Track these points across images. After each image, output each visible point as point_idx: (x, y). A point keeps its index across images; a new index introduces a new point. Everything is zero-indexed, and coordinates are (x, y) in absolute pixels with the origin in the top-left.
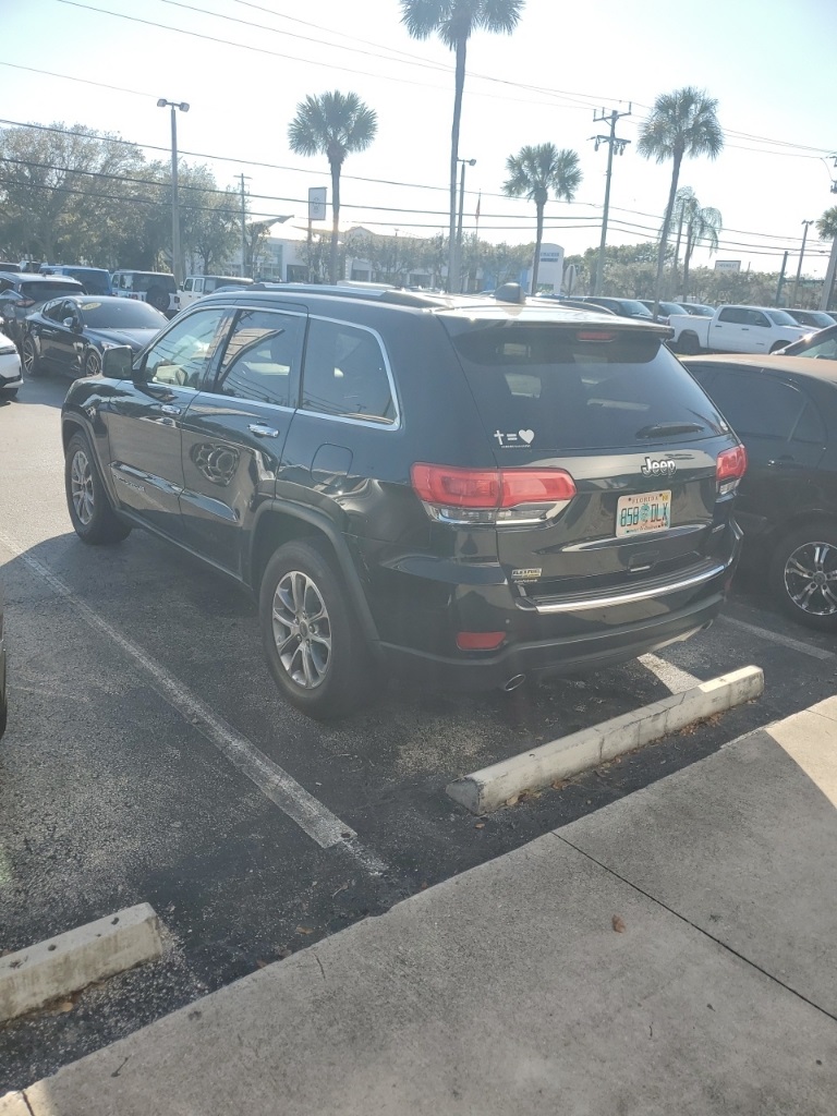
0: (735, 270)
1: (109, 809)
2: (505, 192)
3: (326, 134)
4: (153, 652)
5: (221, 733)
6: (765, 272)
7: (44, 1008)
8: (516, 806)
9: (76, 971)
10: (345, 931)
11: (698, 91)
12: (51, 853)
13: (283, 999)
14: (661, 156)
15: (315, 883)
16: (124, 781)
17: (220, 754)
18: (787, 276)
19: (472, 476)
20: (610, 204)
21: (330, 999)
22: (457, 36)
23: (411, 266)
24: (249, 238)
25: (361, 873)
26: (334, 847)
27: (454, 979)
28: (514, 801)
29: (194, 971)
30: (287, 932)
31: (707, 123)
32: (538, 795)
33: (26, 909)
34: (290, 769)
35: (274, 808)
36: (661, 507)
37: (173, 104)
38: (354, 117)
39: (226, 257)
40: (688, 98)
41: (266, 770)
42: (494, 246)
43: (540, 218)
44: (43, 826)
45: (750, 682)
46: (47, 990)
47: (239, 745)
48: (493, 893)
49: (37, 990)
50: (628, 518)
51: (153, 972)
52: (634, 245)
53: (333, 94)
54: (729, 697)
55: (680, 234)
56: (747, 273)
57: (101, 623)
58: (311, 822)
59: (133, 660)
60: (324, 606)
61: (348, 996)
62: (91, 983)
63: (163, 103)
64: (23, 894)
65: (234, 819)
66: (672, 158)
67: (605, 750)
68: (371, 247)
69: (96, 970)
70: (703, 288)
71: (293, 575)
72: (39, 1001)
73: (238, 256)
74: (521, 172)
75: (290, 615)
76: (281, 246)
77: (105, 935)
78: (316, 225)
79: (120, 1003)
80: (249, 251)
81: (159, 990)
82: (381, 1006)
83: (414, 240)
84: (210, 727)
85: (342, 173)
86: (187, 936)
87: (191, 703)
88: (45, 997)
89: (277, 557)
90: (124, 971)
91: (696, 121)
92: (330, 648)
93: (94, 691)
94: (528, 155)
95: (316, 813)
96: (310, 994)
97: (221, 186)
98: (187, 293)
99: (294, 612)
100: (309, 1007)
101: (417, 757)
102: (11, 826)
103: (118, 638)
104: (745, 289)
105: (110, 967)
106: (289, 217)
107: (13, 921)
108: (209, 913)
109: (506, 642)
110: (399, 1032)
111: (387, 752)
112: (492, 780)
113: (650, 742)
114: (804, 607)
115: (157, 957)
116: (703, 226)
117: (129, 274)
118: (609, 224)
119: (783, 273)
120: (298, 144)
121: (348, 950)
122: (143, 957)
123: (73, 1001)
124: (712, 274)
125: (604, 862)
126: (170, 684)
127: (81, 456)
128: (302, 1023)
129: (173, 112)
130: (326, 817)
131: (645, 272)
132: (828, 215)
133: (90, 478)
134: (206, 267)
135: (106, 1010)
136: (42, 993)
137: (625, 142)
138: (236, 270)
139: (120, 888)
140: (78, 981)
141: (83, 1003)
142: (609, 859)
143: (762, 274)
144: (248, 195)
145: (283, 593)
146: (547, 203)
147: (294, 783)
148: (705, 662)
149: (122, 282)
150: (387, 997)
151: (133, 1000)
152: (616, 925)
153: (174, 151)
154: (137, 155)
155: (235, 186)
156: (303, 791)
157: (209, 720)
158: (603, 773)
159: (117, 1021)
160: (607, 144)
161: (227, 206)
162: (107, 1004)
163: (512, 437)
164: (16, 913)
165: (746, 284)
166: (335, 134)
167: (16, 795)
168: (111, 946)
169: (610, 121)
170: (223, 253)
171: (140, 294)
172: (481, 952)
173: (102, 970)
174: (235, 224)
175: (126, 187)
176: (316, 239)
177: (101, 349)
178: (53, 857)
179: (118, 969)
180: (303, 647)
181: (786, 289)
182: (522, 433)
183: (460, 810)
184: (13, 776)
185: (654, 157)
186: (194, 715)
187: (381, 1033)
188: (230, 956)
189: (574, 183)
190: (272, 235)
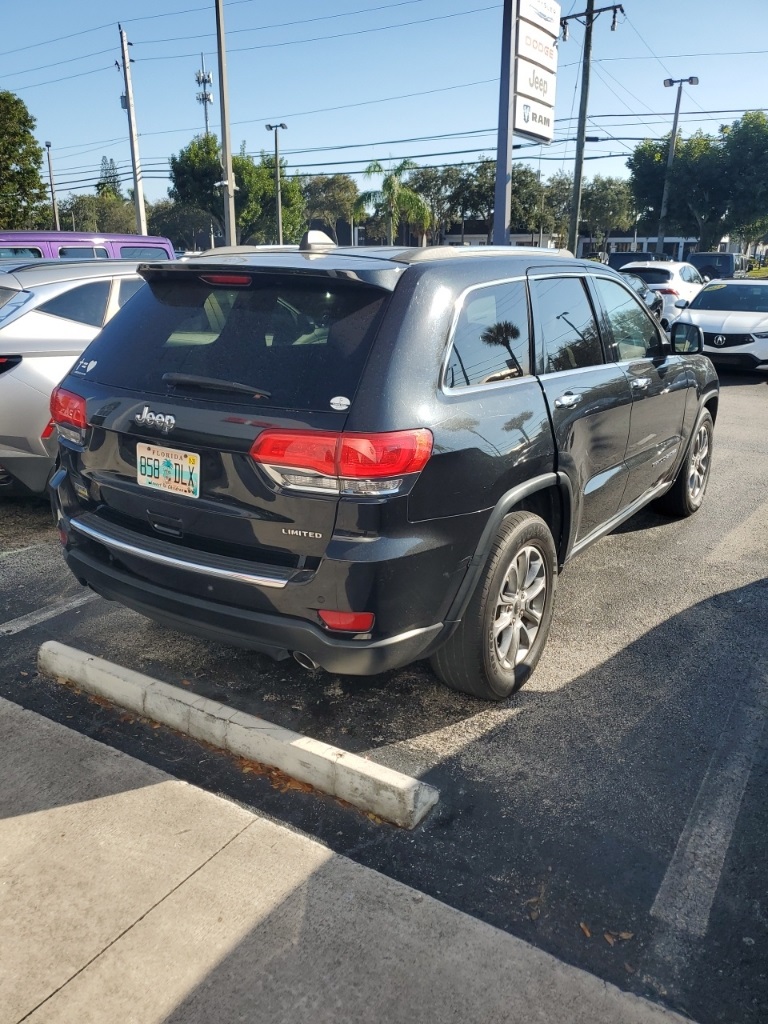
8: (58, 685)
28: (63, 682)
36: (185, 469)
50: (149, 469)
67: (148, 706)
112: (46, 649)
113: (205, 741)
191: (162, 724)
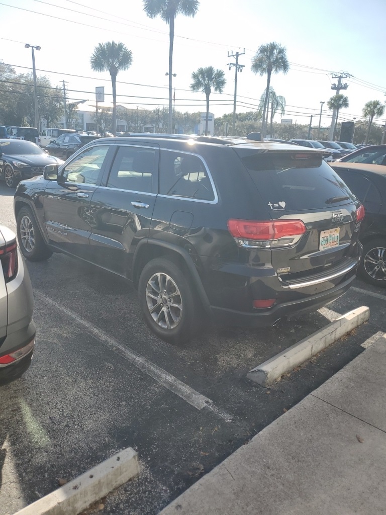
0: (290, 123)
1: (87, 398)
2: (191, 89)
3: (108, 62)
4: (81, 314)
5: (130, 355)
6: (302, 124)
7: (89, 509)
8: (281, 381)
9: (104, 487)
10: (234, 453)
11: (277, 44)
12: (65, 424)
13: (219, 494)
14: (262, 72)
15: (201, 428)
16: (90, 382)
17: (132, 365)
18: (312, 126)
19: (258, 224)
20: (237, 94)
21: (241, 491)
22: (170, 17)
23: (145, 123)
24: (68, 111)
25: (221, 421)
26: (204, 409)
27: (296, 475)
28: (279, 379)
29: (159, 480)
30: (196, 455)
31: (282, 58)
32: (289, 375)
33: (63, 455)
34: (170, 370)
35: (168, 391)
36: (336, 236)
37: (33, 47)
38: (121, 53)
39: (57, 120)
40: (273, 47)
41: (157, 371)
42: (183, 113)
43: (208, 101)
44: (56, 410)
45: (365, 314)
46: (91, 499)
47: (140, 360)
48: (296, 427)
49: (86, 499)
50: (324, 241)
51: (138, 483)
52: (245, 113)
53: (111, 43)
54: (357, 321)
55: (268, 108)
56: (295, 125)
57: (51, 301)
58: (189, 397)
59: (73, 319)
60: (177, 289)
61: (250, 489)
62: (110, 492)
63: (27, 46)
64: (58, 447)
65: (151, 398)
66: (267, 74)
67: (313, 351)
68: (126, 114)
69: (112, 485)
70: (276, 132)
71: (159, 274)
72: (87, 505)
73: (63, 119)
74: (199, 80)
75: (156, 294)
76: (83, 114)
77: (116, 467)
78: (100, 104)
79: (127, 501)
80: (68, 117)
81: (144, 492)
82: (267, 493)
83: (146, 111)
84: (122, 351)
85: (117, 80)
86: (147, 462)
87: (109, 339)
88: (90, 502)
89: (149, 265)
90: (124, 484)
91: (277, 57)
92: (181, 310)
93: (59, 336)
94: (201, 72)
95: (189, 392)
96: (231, 490)
97: (53, 85)
98: (44, 137)
99: (159, 292)
100: (233, 497)
101: (226, 360)
102: (41, 411)
103: (62, 308)
104: (295, 132)
105: (118, 483)
106: (86, 100)
107: (58, 462)
108: (155, 449)
109: (275, 304)
110: (282, 506)
111: (212, 359)
112: (271, 370)
113: (329, 345)
114: (374, 277)
115: (138, 475)
116: (278, 104)
117: (15, 128)
118: (237, 103)
119: (311, 124)
120: (95, 66)
121: (240, 464)
122: (131, 476)
123: (103, 503)
124: (280, 125)
125: (340, 407)
126: (96, 331)
127: (26, 218)
128: (233, 505)
129: (33, 50)
130: (195, 394)
131: (251, 125)
132: (332, 99)
133: (32, 229)
134: (48, 124)
135: (122, 506)
136: (89, 501)
137: (242, 66)
138: (62, 126)
139: (106, 439)
140: (104, 492)
141: (108, 503)
142: (342, 406)
143: (301, 125)
144: (67, 90)
145: (152, 283)
146: (211, 94)
147: (173, 378)
148: (339, 305)
149: (12, 132)
150: (268, 488)
151: (133, 499)
152: (359, 440)
153: (34, 69)
154: (12, 71)
155: (60, 85)
156: (179, 381)
157: (121, 347)
158: (314, 362)
159: (129, 512)
160: (235, 67)
161: (57, 95)
162: (121, 503)
163: (276, 205)
164: (58, 458)
165: (295, 130)
166: (113, 62)
167: (37, 394)
168: (118, 472)
169: (235, 57)
170: (56, 118)
171: (21, 137)
172: (303, 459)
173: (115, 484)
174: (60, 104)
175: (7, 86)
176: (100, 111)
177: (13, 165)
178: (67, 426)
179: (121, 483)
180: (164, 309)
181: (312, 132)
182: (280, 203)
183: (257, 385)
184: (32, 384)
185: (259, 73)
186: (112, 346)
187: (273, 508)
188: (172, 471)
189: (223, 85)
190: (79, 109)
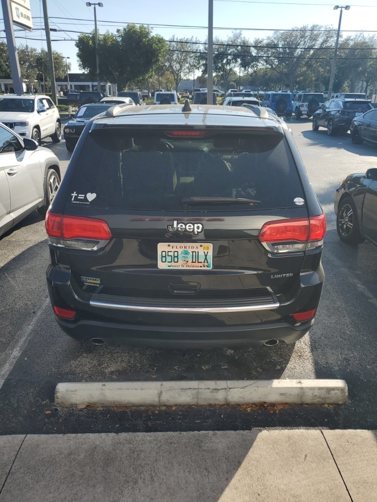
8: (81, 410)
28: (83, 407)
32: (99, 409)
36: (201, 254)
50: (169, 257)
54: (302, 396)
67: (163, 399)
112: (64, 390)
113: (210, 404)
163: (81, 197)
191: (176, 405)
